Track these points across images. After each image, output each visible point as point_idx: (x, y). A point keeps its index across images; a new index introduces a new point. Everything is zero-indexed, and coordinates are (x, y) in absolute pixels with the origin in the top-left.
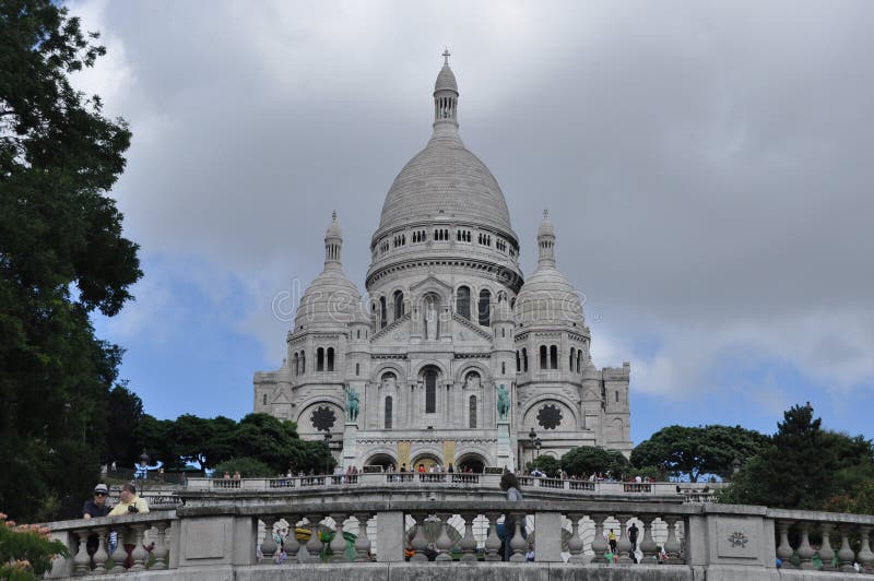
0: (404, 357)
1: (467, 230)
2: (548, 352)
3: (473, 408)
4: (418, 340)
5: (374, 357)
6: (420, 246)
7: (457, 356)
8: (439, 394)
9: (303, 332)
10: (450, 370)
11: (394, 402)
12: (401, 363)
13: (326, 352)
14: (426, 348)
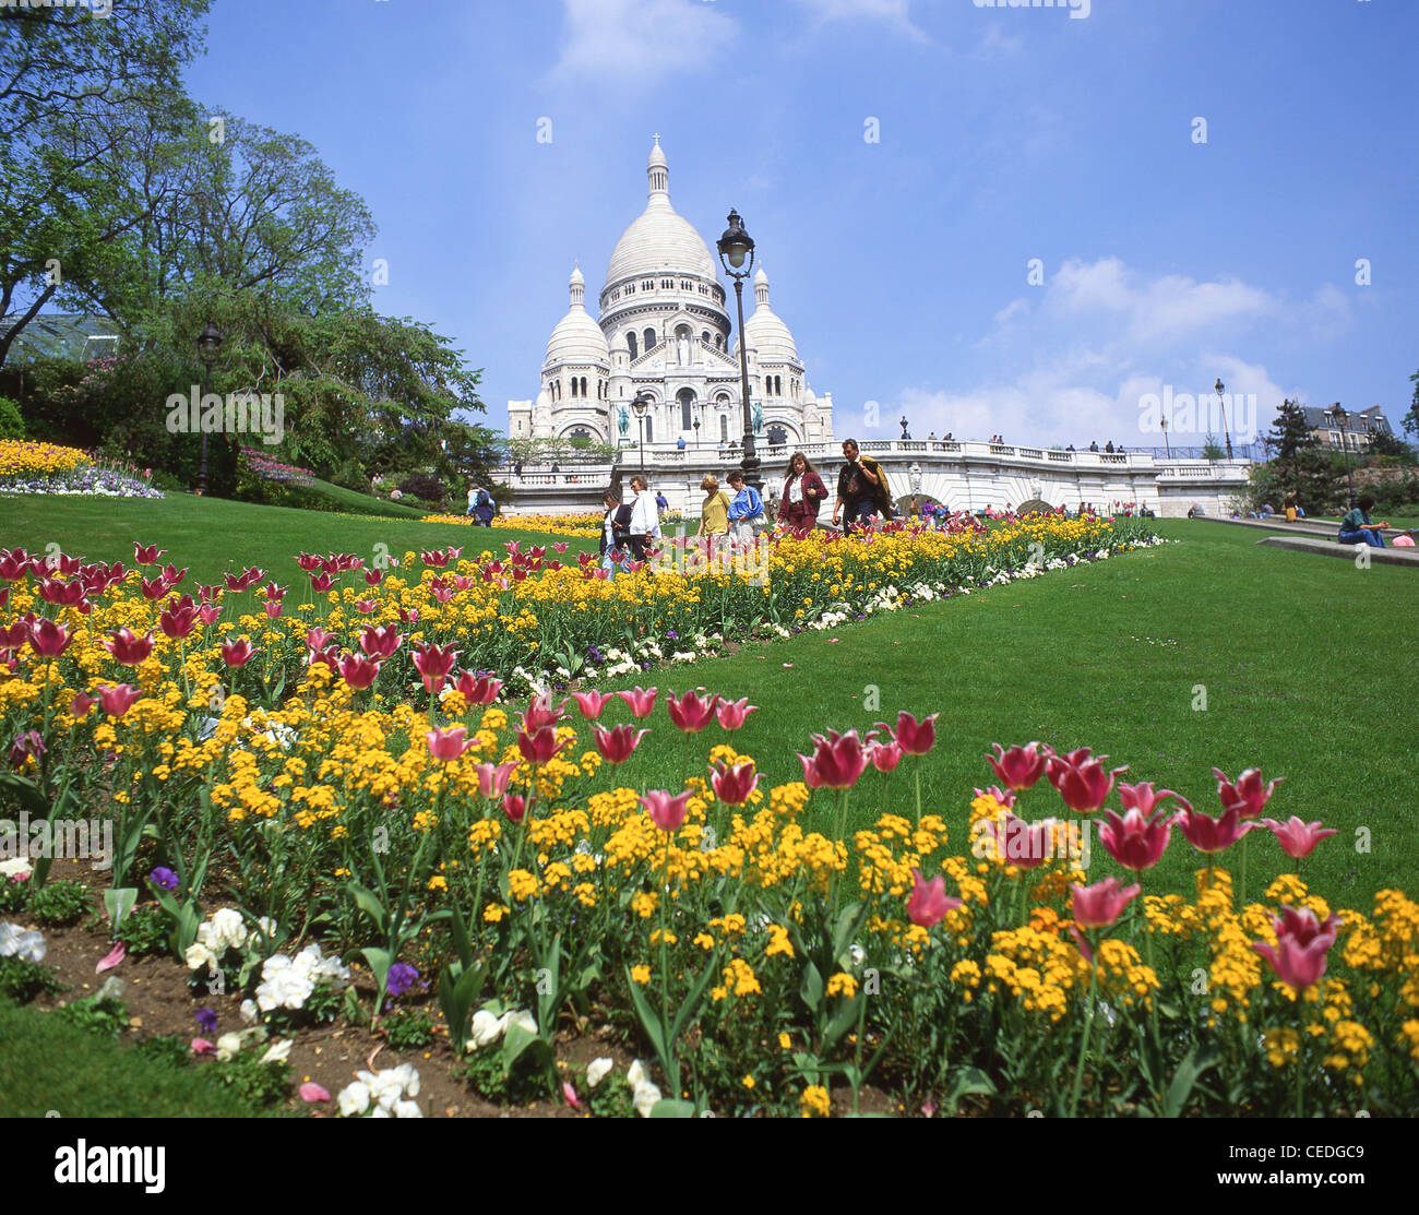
0: (662, 381)
1: (689, 280)
2: (773, 381)
3: (724, 427)
4: (673, 366)
5: (634, 381)
6: (650, 293)
7: (710, 380)
8: (694, 413)
9: (557, 364)
10: (703, 392)
11: (654, 421)
12: (660, 386)
13: (579, 381)
14: (681, 373)
